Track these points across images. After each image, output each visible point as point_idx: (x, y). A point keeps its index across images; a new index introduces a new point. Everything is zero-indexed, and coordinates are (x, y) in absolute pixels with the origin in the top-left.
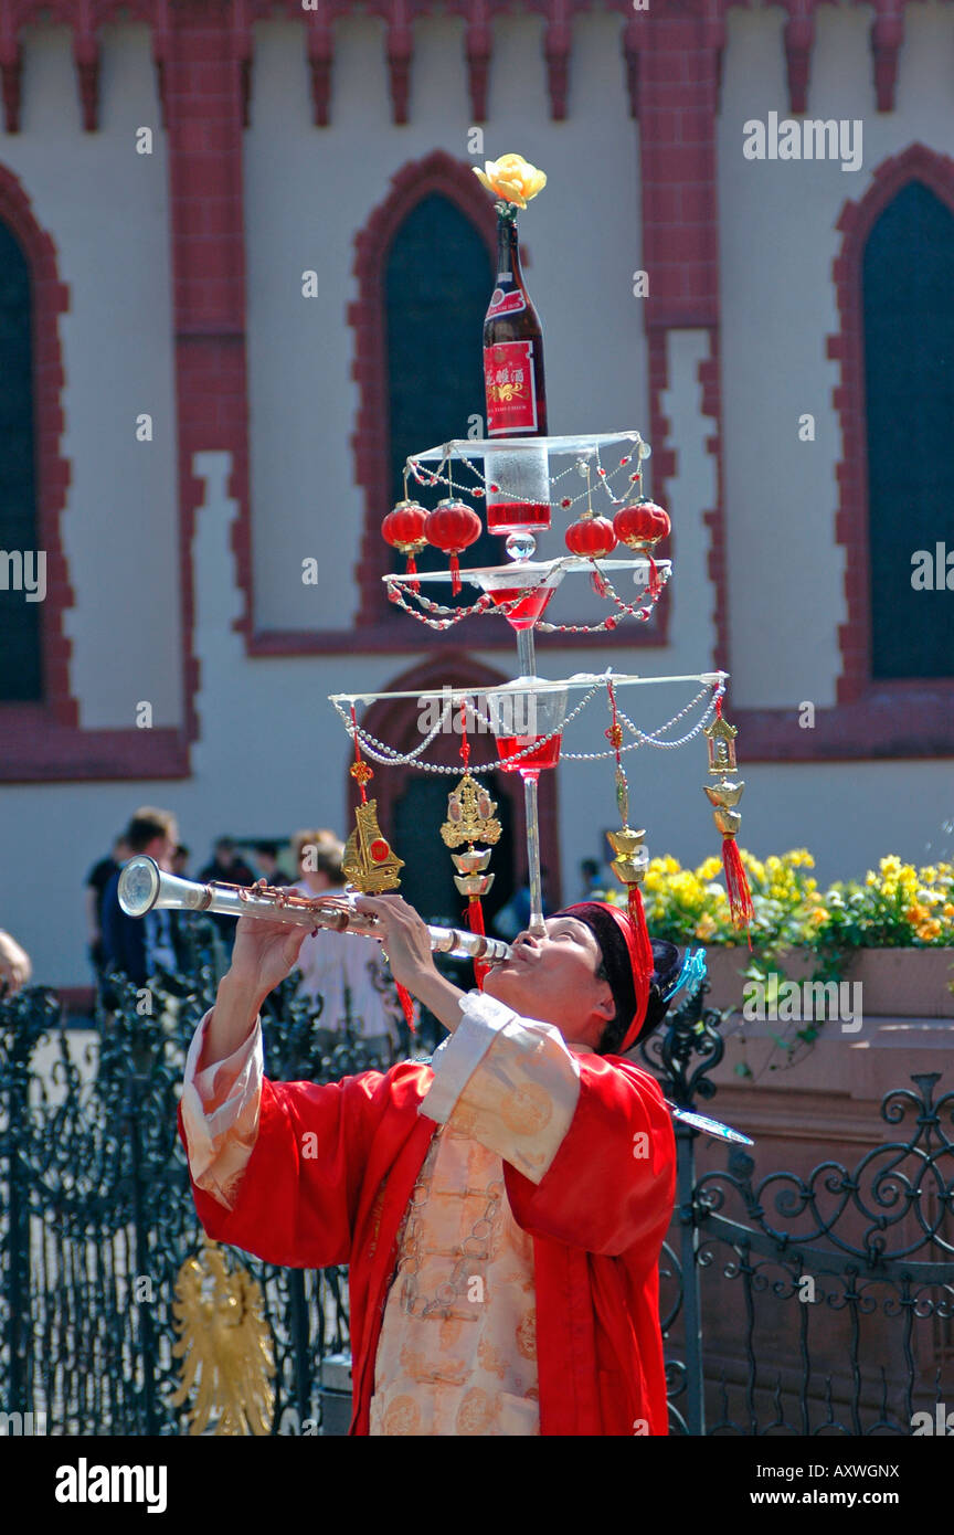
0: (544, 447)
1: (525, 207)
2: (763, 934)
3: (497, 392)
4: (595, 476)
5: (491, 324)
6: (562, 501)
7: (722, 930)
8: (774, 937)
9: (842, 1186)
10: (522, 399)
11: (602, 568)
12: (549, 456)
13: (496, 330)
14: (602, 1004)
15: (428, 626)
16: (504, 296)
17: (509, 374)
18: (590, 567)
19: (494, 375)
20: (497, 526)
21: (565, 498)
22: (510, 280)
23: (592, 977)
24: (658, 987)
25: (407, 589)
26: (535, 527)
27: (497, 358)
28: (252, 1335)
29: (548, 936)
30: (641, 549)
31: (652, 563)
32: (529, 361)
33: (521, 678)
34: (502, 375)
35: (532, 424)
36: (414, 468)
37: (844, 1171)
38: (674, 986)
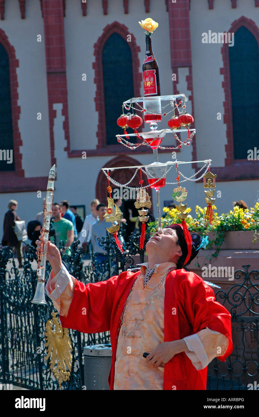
0: (159, 99)
1: (152, 33)
2: (202, 228)
3: (146, 84)
4: (175, 106)
5: (144, 65)
6: (164, 114)
7: (191, 227)
8: (205, 229)
9: (224, 296)
10: (153, 86)
11: (174, 132)
12: (161, 101)
13: (146, 67)
14: (178, 252)
15: (129, 148)
16: (148, 57)
17: (149, 79)
18: (171, 132)
19: (145, 79)
20: (147, 121)
21: (165, 113)
22: (149, 53)
23: (175, 244)
24: (194, 247)
25: (122, 139)
26: (158, 121)
27: (146, 74)
28: (66, 340)
29: (163, 233)
30: (185, 127)
31: (188, 130)
32: (154, 75)
33: (154, 162)
34: (147, 79)
35: (156, 93)
36: (125, 105)
37: (224, 292)
38: (199, 246)
